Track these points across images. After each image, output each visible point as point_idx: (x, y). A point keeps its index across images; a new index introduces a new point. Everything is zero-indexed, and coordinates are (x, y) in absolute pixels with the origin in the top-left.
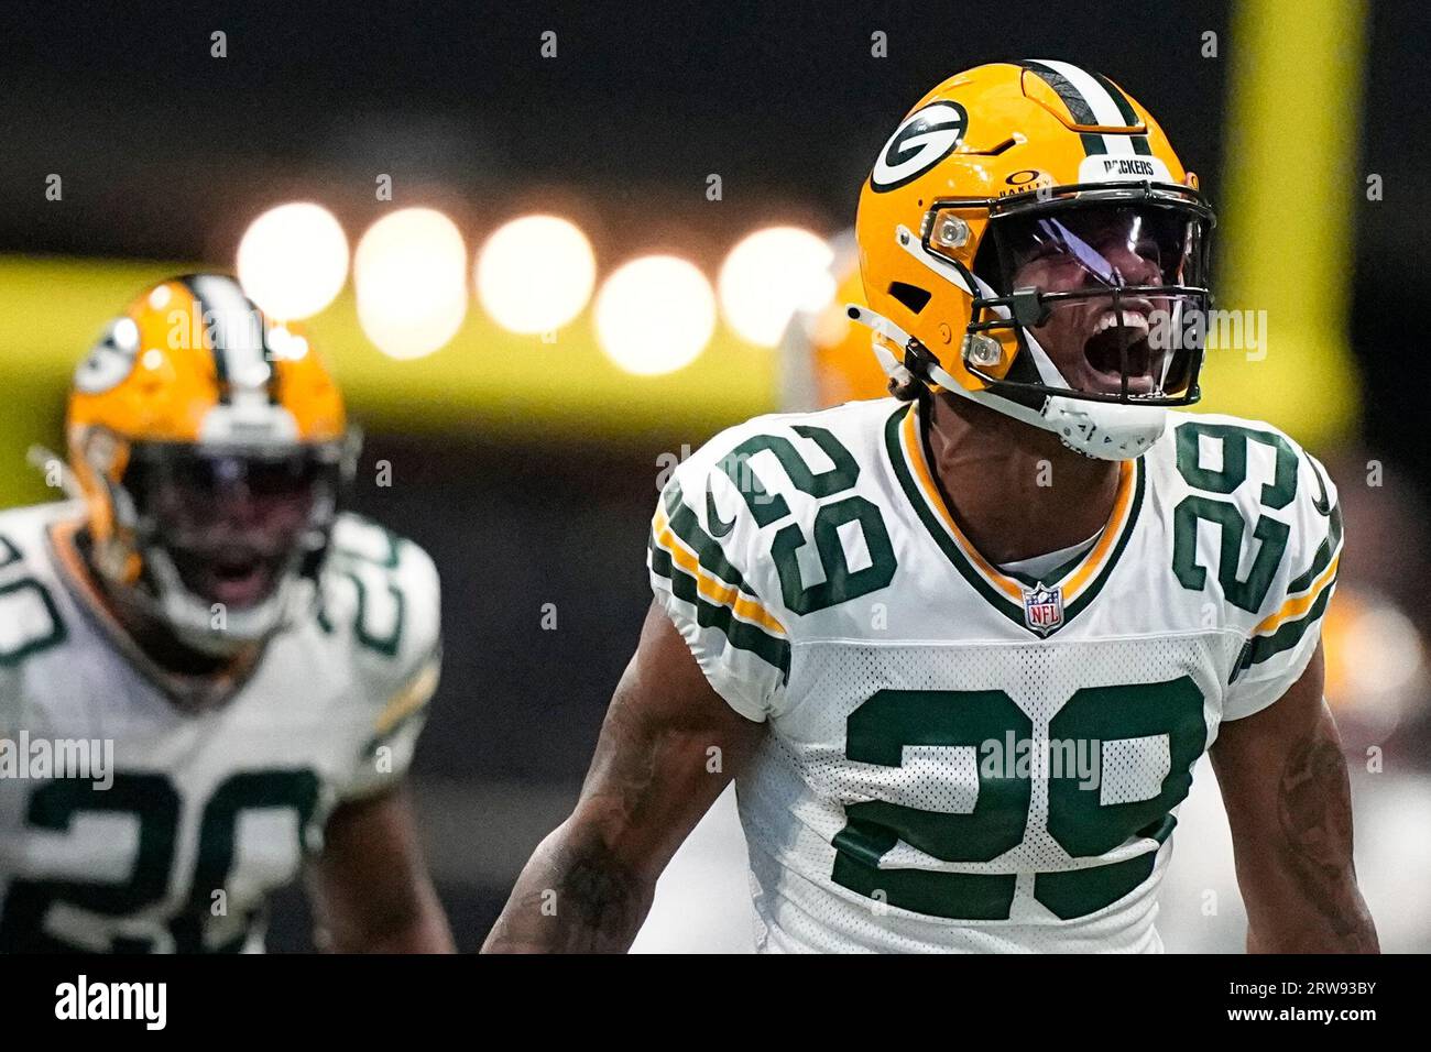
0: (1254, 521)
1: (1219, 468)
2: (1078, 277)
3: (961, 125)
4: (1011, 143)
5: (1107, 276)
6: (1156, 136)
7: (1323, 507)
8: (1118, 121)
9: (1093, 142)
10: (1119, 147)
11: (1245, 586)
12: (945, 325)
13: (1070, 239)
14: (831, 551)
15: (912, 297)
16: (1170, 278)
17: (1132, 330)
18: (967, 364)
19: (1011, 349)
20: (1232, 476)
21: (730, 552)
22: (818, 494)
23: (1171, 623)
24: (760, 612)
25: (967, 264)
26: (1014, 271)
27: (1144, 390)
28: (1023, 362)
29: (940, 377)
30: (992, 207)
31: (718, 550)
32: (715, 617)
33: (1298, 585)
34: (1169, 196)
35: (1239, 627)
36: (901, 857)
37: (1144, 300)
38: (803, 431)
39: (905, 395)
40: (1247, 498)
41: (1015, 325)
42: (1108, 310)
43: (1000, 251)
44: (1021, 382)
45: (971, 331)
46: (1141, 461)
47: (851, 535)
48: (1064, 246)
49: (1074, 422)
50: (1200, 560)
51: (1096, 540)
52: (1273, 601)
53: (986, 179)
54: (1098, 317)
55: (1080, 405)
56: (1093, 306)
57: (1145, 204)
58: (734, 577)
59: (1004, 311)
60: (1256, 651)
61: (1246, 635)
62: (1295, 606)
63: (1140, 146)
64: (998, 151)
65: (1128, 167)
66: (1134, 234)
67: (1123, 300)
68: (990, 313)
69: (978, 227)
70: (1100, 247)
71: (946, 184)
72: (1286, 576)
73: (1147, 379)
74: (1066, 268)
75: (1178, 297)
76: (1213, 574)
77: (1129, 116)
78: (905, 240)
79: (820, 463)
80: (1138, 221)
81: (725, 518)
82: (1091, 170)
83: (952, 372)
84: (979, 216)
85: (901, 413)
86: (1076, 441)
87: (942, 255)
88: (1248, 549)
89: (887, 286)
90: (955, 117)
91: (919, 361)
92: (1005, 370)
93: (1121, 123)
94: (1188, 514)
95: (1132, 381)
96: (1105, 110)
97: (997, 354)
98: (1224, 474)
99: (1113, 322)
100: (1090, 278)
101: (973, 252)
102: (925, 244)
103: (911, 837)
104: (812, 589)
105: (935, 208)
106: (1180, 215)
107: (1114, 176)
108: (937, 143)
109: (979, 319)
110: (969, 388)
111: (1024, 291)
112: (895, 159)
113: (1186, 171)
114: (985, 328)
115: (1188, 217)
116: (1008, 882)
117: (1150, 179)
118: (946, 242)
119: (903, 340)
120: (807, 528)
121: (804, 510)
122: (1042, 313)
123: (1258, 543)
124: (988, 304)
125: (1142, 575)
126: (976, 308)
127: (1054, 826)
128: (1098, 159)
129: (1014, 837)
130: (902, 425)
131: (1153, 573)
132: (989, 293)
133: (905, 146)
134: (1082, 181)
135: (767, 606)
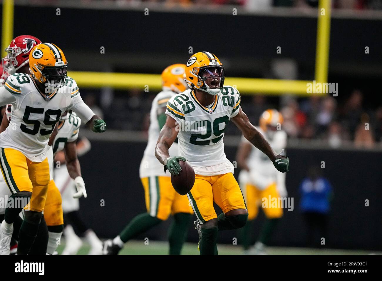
0: (231, 97)
1: (225, 92)
2: (210, 75)
3: (196, 59)
4: (202, 61)
5: (213, 75)
6: (217, 59)
7: (237, 93)
8: (213, 58)
9: (211, 61)
10: (213, 61)
11: (231, 104)
12: (195, 81)
13: (208, 71)
14: (188, 107)
15: (192, 78)
16: (220, 75)
17: (216, 81)
18: (198, 85)
19: (203, 84)
20: (227, 93)
21: (178, 107)
22: (186, 101)
23: (224, 110)
24: (182, 114)
25: (197, 74)
26: (203, 75)
27: (217, 87)
28: (204, 85)
29: (195, 87)
30: (200, 68)
31: (176, 108)
32: (177, 116)
33: (237, 102)
34: (220, 66)
35: (231, 109)
36: (198, 140)
37: (217, 78)
38: (182, 95)
39: (192, 89)
40: (229, 95)
41: (203, 81)
42: (213, 79)
43: (201, 73)
44: (204, 87)
45: (198, 82)
46: (218, 95)
47: (190, 105)
48: (208, 72)
49: (210, 91)
50: (226, 103)
51: (214, 103)
52: (235, 105)
53: (199, 65)
54: (212, 80)
55: (210, 89)
56: (211, 78)
57: (216, 67)
58: (179, 111)
59: (202, 79)
60: (234, 111)
61: (232, 109)
62: (237, 104)
63: (216, 61)
64: (200, 62)
65: (215, 63)
66: (216, 71)
67: (215, 78)
68: (200, 80)
69: (198, 70)
70: (212, 72)
71: (195, 66)
72: (235, 102)
73: (218, 86)
74: (208, 74)
75: (221, 77)
76: (227, 104)
77: (214, 57)
78: (191, 72)
79: (185, 98)
80: (216, 70)
81: (177, 104)
82: (211, 64)
83: (196, 86)
84: (198, 69)
85: (192, 91)
86: (210, 93)
87: (195, 73)
88: (230, 100)
89: (189, 77)
90: (195, 58)
91: (193, 85)
92: (202, 86)
93: (214, 58)
94: (223, 98)
95: (216, 86)
96: (212, 57)
97: (201, 84)
98: (226, 92)
99: (214, 80)
100: (211, 75)
101: (198, 73)
102: (193, 72)
103: (199, 137)
104: (187, 111)
105: (194, 68)
106: (221, 68)
107: (213, 64)
108: (193, 61)
109: (199, 80)
110: (198, 88)
111: (204, 77)
112: (189, 63)
113: (221, 63)
114: (200, 81)
115: (222, 68)
116: (209, 141)
117: (217, 64)
118: (195, 72)
119: (191, 83)
120: (185, 104)
121: (185, 103)
122: (206, 79)
123: (231, 99)
124: (200, 79)
125: (220, 106)
126: (199, 79)
127: (214, 134)
128: (211, 62)
129: (210, 135)
130: (192, 93)
131: (221, 105)
132: (200, 77)
133: (190, 62)
134: (210, 65)
135: (183, 113)
